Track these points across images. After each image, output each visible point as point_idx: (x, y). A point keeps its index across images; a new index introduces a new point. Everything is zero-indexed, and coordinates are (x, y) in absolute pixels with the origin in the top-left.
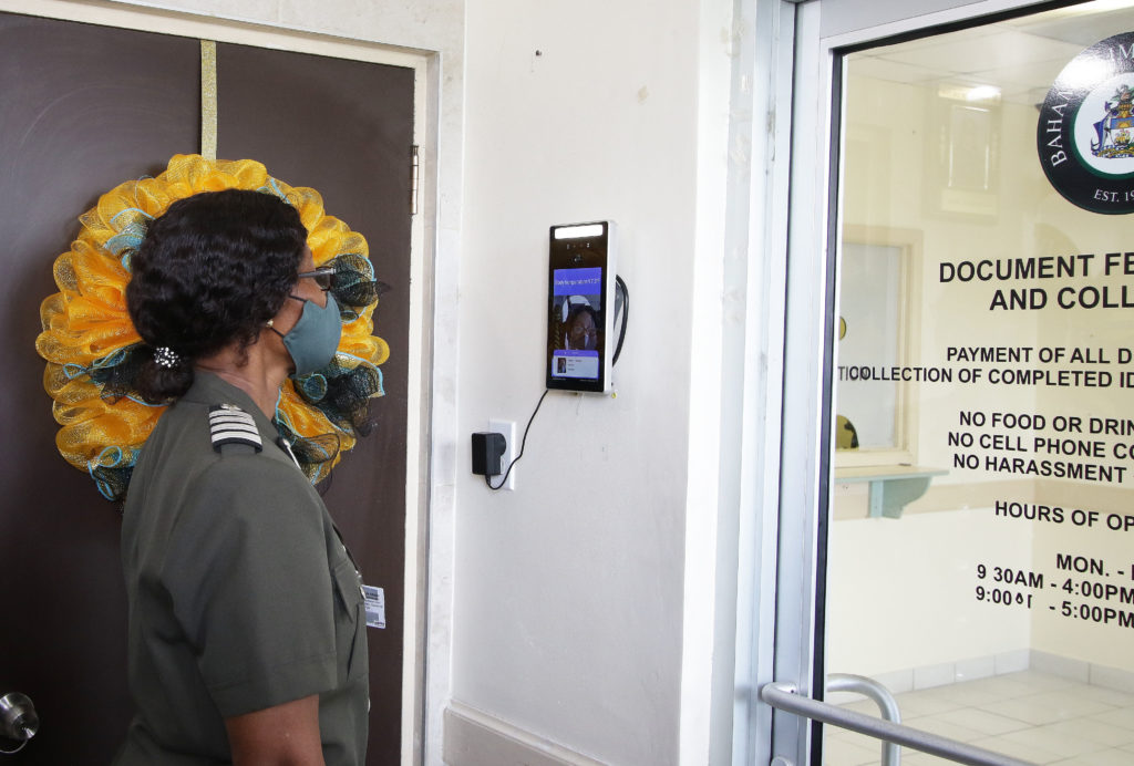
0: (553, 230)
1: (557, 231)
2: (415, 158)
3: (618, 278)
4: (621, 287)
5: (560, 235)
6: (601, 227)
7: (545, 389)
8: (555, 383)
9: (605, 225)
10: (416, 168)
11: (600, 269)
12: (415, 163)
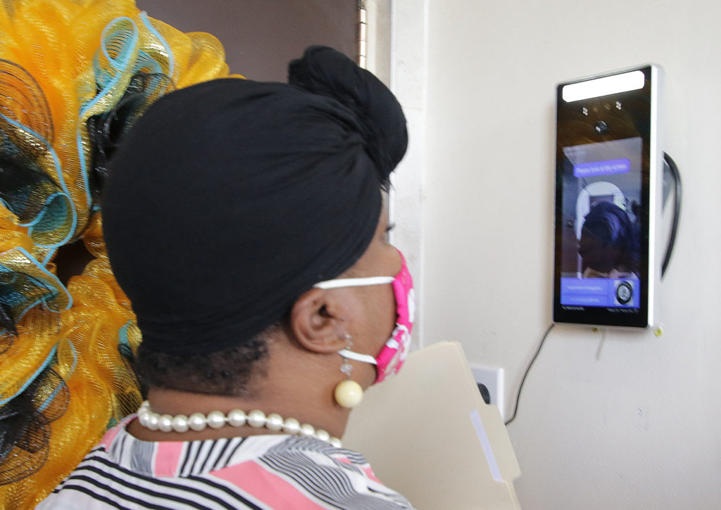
0: (560, 89)
1: (565, 89)
2: (363, 12)
3: (667, 158)
4: (671, 168)
5: (570, 95)
6: (641, 76)
7: (551, 321)
8: (564, 314)
9: (647, 71)
10: (363, 26)
11: (638, 141)
12: (363, 19)
